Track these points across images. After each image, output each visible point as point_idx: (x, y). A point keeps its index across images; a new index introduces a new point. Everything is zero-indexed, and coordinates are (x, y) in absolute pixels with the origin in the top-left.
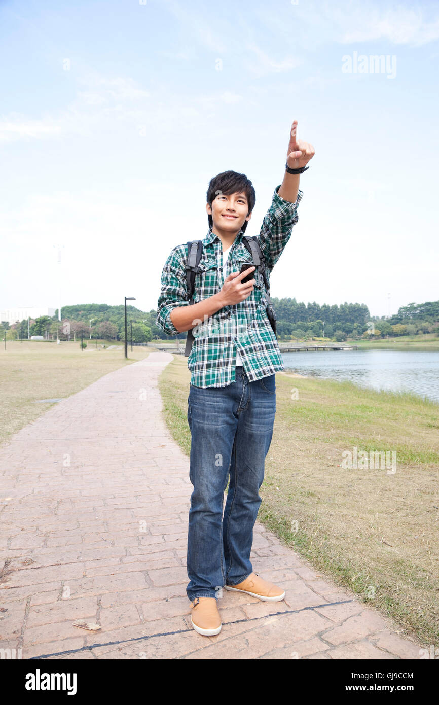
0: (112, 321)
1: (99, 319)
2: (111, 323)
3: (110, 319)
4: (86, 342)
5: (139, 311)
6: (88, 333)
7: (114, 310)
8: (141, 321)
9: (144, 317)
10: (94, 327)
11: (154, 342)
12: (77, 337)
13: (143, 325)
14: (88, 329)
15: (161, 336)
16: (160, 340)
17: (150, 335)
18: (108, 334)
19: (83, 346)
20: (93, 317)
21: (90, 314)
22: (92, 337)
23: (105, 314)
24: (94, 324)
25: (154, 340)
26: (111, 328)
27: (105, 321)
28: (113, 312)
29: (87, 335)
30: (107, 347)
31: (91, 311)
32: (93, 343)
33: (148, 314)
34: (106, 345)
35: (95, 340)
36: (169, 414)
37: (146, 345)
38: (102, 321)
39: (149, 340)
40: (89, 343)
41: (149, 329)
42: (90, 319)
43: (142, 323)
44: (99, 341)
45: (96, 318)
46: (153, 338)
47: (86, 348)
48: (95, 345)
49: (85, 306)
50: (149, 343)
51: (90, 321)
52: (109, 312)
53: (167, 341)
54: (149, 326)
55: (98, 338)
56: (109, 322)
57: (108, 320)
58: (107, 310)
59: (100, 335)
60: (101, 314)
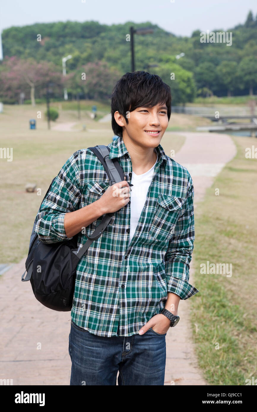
0: (109, 59)
1: (85, 55)
2: (108, 64)
3: (106, 54)
4: (57, 107)
5: (167, 34)
6: (61, 86)
7: (113, 34)
8: (172, 57)
9: (179, 47)
10: (72, 73)
11: (200, 103)
12: (37, 96)
13: (177, 67)
14: (59, 79)
15: (215, 88)
16: (214, 99)
17: (192, 90)
18: (102, 89)
19: (52, 117)
20: (71, 51)
21: (63, 44)
22: (70, 95)
23: (94, 43)
24: (72, 66)
25: (200, 99)
26: (107, 76)
27: (96, 60)
28: (111, 39)
29: (57, 91)
30: (101, 117)
31: (64, 36)
32: (71, 108)
33: (186, 40)
34: (99, 113)
35: (75, 103)
36: (198, 308)
37: (183, 112)
38: (88, 59)
39: (190, 98)
40: (64, 108)
41: (190, 74)
42: (62, 55)
43: (175, 61)
44: (84, 103)
45: (77, 53)
46: (199, 96)
47: (58, 120)
48: (76, 112)
49: (51, 26)
50: (189, 107)
51: (64, 60)
52: (103, 38)
53: (229, 99)
54: (189, 69)
55: (82, 97)
56: (103, 62)
57: (101, 56)
58: (98, 33)
59: (86, 91)
60: (87, 44)
